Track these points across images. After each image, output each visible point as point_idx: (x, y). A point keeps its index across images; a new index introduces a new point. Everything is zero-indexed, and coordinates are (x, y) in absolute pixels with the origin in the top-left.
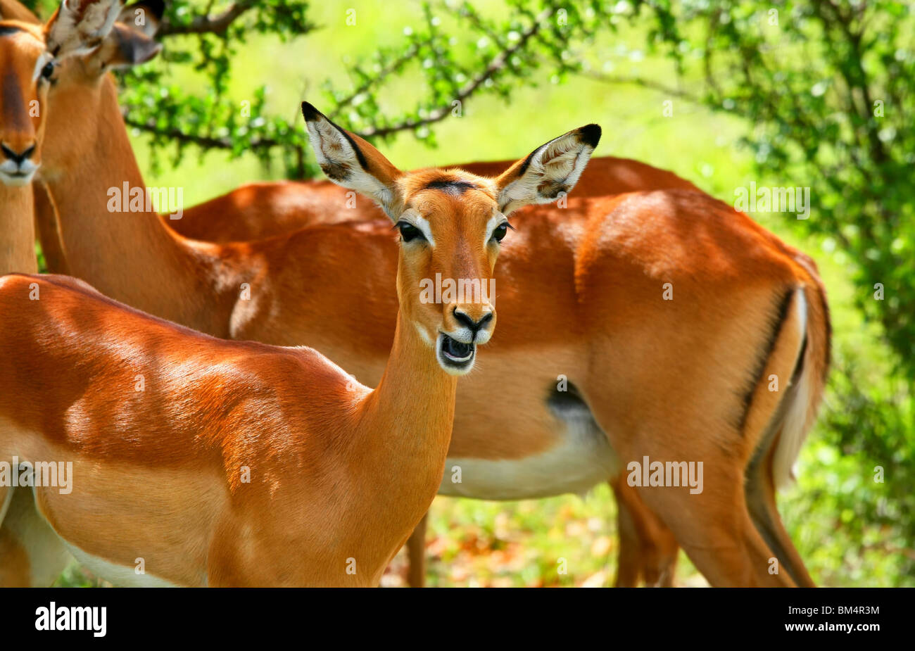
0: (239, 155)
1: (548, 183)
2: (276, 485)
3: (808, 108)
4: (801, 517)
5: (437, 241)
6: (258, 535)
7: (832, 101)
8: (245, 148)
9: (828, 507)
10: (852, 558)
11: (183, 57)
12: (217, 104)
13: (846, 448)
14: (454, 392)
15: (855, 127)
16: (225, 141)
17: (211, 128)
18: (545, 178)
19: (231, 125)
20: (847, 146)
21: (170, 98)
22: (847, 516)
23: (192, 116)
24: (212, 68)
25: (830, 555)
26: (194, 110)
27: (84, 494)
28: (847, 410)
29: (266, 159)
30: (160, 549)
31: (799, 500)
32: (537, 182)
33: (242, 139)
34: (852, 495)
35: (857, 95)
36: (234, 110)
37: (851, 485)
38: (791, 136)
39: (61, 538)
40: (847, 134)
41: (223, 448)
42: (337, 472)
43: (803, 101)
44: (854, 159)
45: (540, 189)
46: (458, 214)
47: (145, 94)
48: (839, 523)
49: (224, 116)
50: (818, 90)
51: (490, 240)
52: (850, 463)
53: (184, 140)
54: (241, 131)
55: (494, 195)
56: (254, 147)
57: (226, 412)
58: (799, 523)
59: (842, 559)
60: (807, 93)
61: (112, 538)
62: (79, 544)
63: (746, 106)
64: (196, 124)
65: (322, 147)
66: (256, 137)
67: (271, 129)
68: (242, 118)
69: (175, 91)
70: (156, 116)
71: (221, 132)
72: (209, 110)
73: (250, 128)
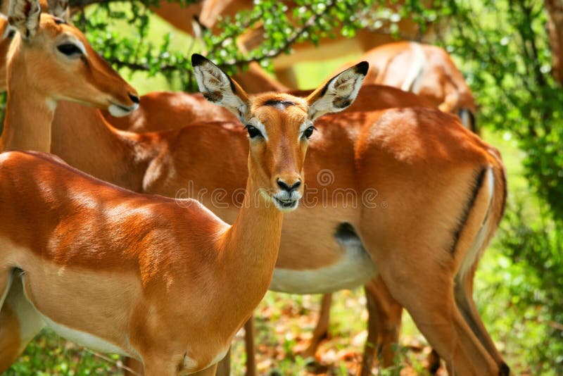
0: (154, 75)
1: (339, 99)
2: (170, 282)
3: (498, 52)
4: (488, 299)
5: (270, 137)
6: (160, 312)
7: (513, 48)
8: (157, 71)
9: (505, 293)
10: (518, 326)
11: (121, 16)
12: (141, 44)
13: (516, 259)
14: (280, 229)
15: (527, 64)
16: (145, 66)
17: (137, 58)
18: (337, 96)
19: (149, 57)
20: (521, 76)
21: (112, 39)
22: (515, 300)
23: (126, 51)
24: (138, 22)
25: (505, 323)
26: (127, 47)
27: (54, 286)
28: (517, 236)
29: (169, 77)
30: (99, 320)
31: (487, 289)
32: (332, 99)
33: (155, 65)
34: (519, 286)
35: (528, 44)
36: (151, 47)
37: (518, 280)
38: (487, 70)
39: (39, 312)
40: (521, 68)
41: (139, 259)
42: (207, 275)
43: (495, 48)
44: (526, 84)
45: (334, 102)
46: (282, 121)
47: (98, 36)
48: (510, 304)
49: (144, 51)
50: (504, 41)
51: (302, 137)
52: (519, 268)
53: (120, 64)
54: (154, 61)
55: (305, 109)
56: (163, 70)
57: (142, 238)
58: (487, 303)
59: (512, 326)
60: (498, 44)
61: (70, 313)
62: (50, 317)
63: (460, 50)
64: (128, 55)
65: (203, 82)
66: (164, 64)
67: (173, 60)
68: (155, 53)
69: (115, 35)
70: (104, 50)
71: (143, 61)
72: (135, 47)
73: (160, 58)
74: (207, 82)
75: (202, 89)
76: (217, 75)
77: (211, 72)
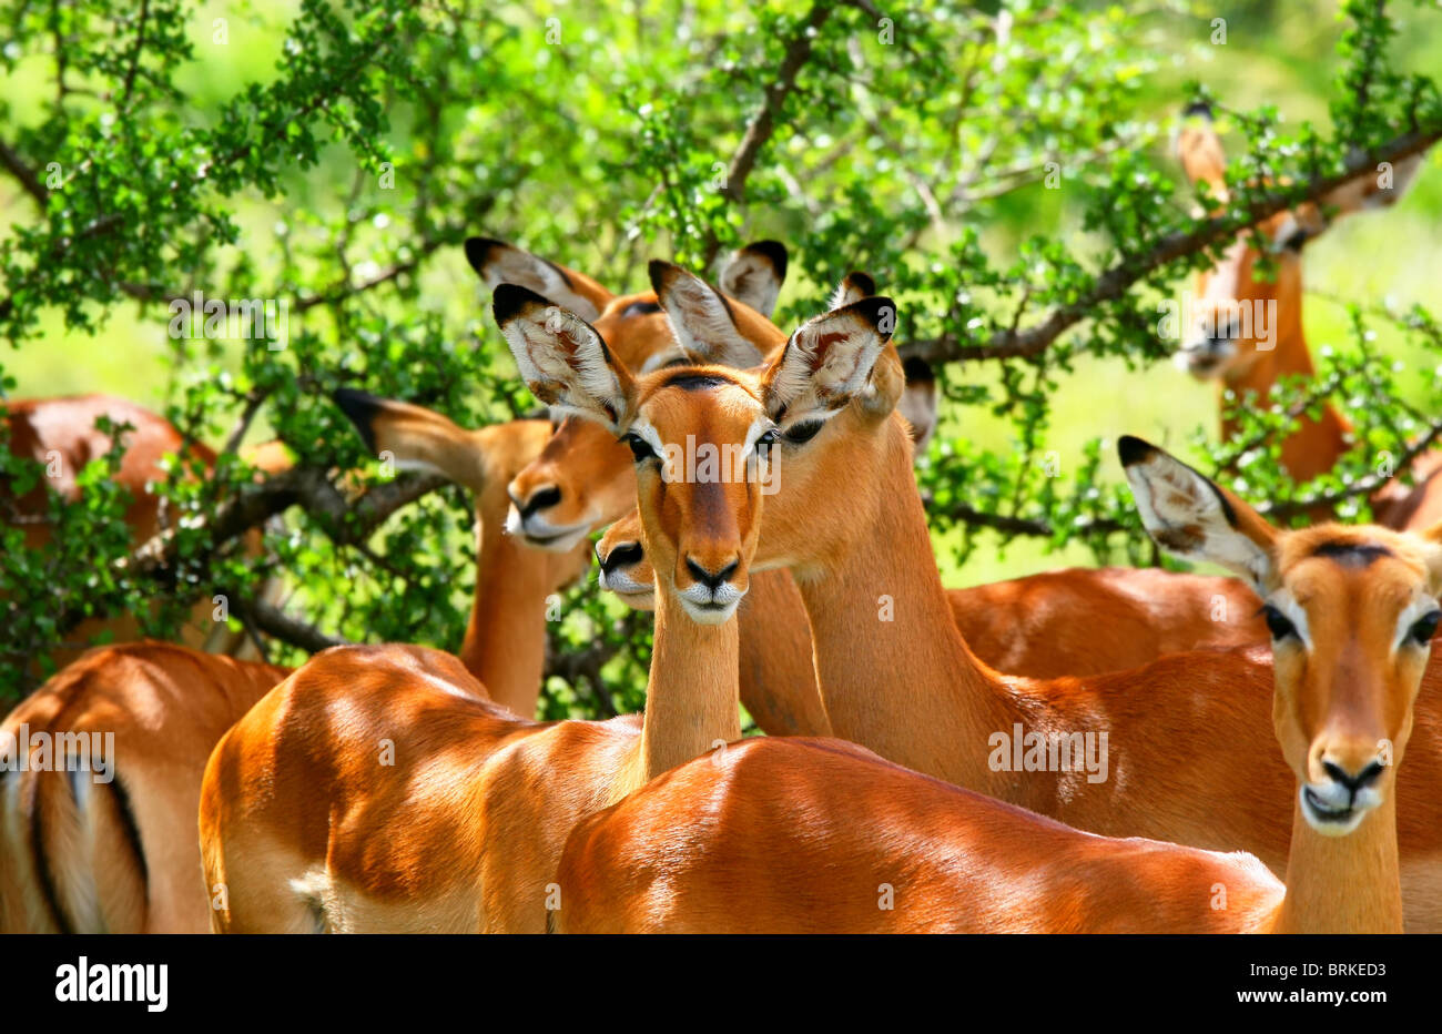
0: (1063, 545)
5: (1316, 642)
8: (1072, 534)
11: (976, 395)
12: (1027, 466)
16: (1038, 523)
17: (1017, 504)
19: (1049, 500)
21: (954, 455)
23: (988, 485)
24: (1020, 410)
26: (991, 476)
29: (1103, 551)
33: (1063, 521)
36: (1052, 478)
46: (1353, 599)
49: (1037, 486)
51: (1404, 640)
53: (975, 521)
54: (1062, 507)
56: (1084, 533)
64: (994, 498)
65: (1152, 504)
67: (1111, 504)
68: (1064, 490)
69: (961, 447)
70: (932, 484)
71: (1033, 509)
72: (1013, 476)
73: (1077, 503)
74: (1161, 505)
75: (1150, 523)
76: (1185, 483)
77: (1169, 478)
